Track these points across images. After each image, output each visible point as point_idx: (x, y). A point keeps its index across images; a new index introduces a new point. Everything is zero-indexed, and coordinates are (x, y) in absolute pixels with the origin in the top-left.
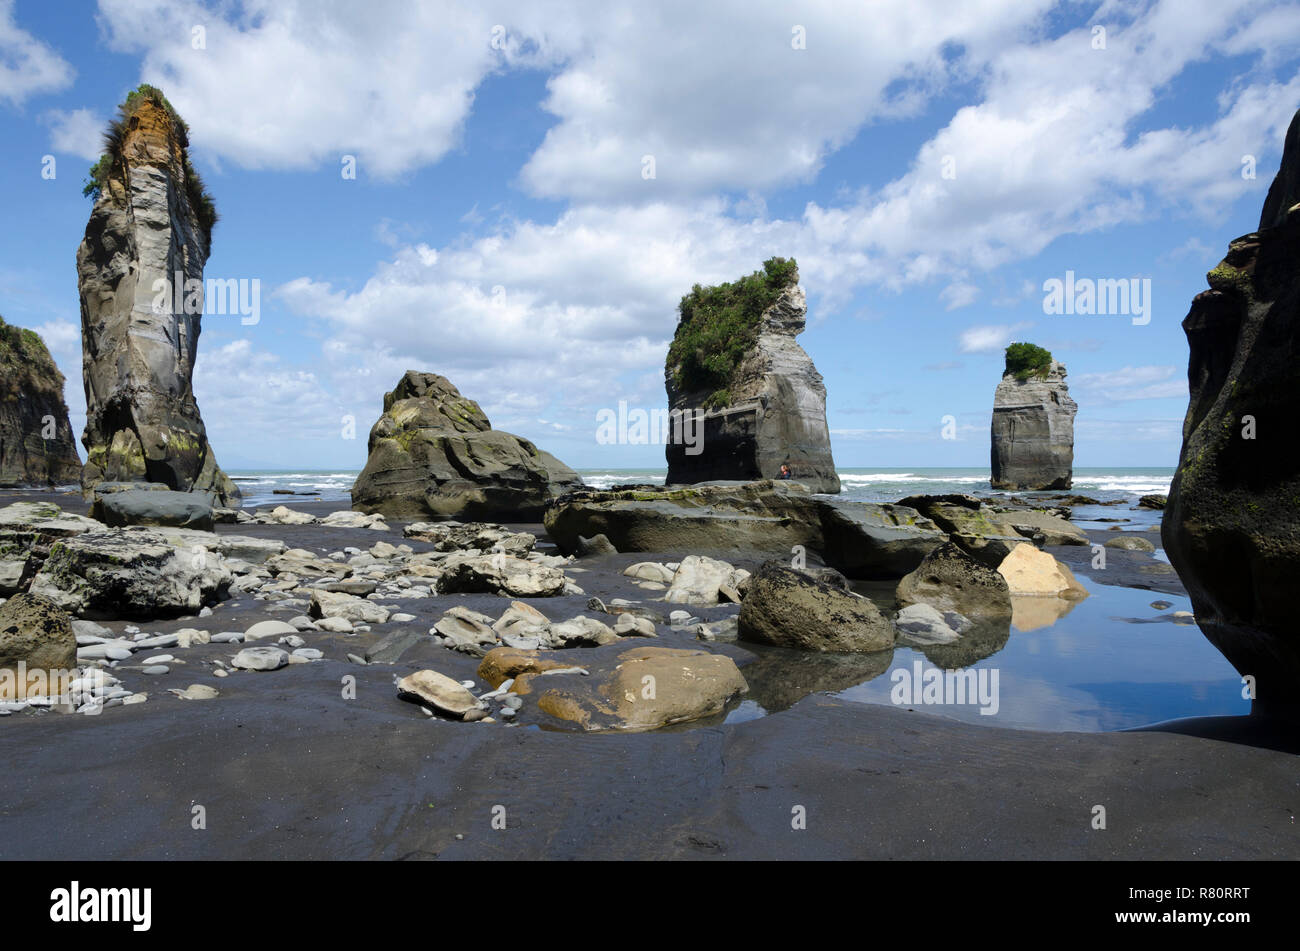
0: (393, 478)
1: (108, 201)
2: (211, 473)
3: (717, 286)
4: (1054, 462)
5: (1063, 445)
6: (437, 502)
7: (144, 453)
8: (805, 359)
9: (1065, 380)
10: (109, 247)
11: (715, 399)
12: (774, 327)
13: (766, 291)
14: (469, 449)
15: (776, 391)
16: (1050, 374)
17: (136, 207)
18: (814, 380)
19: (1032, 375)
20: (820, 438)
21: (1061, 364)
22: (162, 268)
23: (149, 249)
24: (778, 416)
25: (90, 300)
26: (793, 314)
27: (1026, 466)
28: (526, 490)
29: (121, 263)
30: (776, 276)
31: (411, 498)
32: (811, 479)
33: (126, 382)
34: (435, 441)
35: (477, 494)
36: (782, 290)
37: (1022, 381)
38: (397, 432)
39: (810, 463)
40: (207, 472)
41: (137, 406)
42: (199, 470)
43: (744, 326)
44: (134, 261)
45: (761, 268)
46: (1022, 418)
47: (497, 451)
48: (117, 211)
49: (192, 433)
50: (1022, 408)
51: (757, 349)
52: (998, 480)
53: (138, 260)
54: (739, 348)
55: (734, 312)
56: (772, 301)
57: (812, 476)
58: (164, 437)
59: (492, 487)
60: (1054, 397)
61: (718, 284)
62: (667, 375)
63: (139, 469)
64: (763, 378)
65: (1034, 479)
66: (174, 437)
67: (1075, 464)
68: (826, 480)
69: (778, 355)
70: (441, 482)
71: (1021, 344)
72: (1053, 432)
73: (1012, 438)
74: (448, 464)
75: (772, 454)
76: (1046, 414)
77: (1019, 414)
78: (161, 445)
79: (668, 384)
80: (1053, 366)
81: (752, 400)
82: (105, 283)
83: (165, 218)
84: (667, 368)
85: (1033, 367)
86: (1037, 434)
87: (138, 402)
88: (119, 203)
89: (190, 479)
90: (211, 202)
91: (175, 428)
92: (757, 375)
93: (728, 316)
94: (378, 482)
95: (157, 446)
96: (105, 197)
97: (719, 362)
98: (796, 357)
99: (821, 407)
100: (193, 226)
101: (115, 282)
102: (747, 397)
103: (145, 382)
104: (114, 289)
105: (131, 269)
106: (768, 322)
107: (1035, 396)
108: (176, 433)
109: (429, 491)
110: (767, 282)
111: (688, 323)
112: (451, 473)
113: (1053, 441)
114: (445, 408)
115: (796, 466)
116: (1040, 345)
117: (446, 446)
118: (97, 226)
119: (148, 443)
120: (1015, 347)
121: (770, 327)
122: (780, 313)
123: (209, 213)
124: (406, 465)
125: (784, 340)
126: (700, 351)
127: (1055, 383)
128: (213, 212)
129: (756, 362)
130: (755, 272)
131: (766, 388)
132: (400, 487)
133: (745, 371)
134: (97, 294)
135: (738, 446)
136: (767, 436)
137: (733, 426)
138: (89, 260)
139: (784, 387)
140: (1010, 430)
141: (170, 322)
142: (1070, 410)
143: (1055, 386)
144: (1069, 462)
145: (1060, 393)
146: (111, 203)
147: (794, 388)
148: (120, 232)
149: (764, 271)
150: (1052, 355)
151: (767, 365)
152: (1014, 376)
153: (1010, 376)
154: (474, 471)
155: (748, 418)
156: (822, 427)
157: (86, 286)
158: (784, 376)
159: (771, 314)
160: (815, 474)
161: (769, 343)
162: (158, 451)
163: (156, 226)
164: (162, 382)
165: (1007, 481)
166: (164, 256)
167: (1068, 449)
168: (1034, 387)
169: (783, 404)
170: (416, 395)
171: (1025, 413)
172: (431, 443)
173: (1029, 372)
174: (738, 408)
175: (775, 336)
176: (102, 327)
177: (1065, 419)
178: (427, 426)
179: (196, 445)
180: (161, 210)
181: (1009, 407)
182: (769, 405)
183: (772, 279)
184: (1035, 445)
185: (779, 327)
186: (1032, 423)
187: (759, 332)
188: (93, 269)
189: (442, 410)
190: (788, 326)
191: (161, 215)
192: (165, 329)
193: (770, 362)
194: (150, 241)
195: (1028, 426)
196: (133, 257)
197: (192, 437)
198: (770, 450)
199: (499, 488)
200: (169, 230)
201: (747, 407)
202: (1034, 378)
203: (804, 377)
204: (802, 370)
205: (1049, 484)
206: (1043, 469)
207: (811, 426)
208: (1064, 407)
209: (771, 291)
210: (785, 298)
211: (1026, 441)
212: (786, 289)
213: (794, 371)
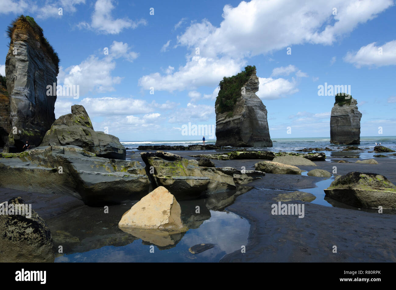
4: (353, 134)
5: (356, 128)
8: (259, 100)
9: (357, 105)
10: (12, 69)
11: (228, 115)
12: (248, 90)
13: (245, 77)
15: (248, 111)
16: (351, 103)
17: (16, 55)
18: (262, 108)
19: (344, 104)
20: (265, 127)
21: (355, 100)
22: (25, 75)
23: (20, 69)
24: (249, 120)
26: (254, 85)
27: (342, 136)
29: (14, 75)
36: (250, 77)
37: (341, 106)
39: (261, 136)
43: (237, 90)
46: (341, 119)
48: (12, 57)
50: (341, 116)
51: (242, 97)
53: (17, 72)
54: (236, 97)
55: (235, 85)
56: (247, 81)
57: (262, 141)
58: (20, 132)
60: (353, 111)
61: (231, 76)
63: (12, 142)
64: (243, 107)
65: (346, 140)
66: (26, 131)
68: (267, 142)
71: (341, 94)
72: (352, 124)
73: (337, 126)
75: (247, 133)
76: (350, 117)
77: (340, 118)
79: (216, 110)
80: (353, 101)
81: (239, 115)
83: (26, 58)
85: (345, 101)
86: (347, 125)
90: (57, 55)
91: (26, 128)
92: (241, 106)
93: (233, 86)
97: (230, 102)
98: (256, 100)
99: (265, 117)
100: (49, 63)
101: (13, 81)
103: (16, 112)
104: (13, 83)
106: (245, 88)
107: (346, 111)
110: (245, 74)
113: (352, 127)
115: (256, 137)
118: (8, 62)
120: (339, 95)
122: (249, 84)
125: (251, 94)
126: (224, 99)
127: (352, 106)
128: (58, 58)
129: (241, 102)
130: (242, 71)
131: (244, 111)
133: (238, 105)
135: (236, 131)
136: (245, 127)
137: (233, 124)
138: (8, 74)
139: (251, 110)
140: (337, 123)
141: (28, 93)
142: (359, 116)
143: (353, 107)
144: (359, 134)
145: (355, 110)
146: (11, 54)
147: (255, 111)
148: (13, 64)
149: (245, 70)
150: (352, 97)
153: (337, 104)
155: (238, 121)
156: (266, 124)
157: (7, 82)
158: (251, 106)
159: (246, 85)
160: (263, 140)
161: (246, 95)
162: (17, 136)
163: (23, 61)
164: (23, 113)
165: (336, 141)
166: (26, 71)
167: (358, 130)
169: (251, 116)
171: (342, 117)
173: (343, 103)
174: (235, 118)
175: (248, 93)
177: (357, 119)
180: (25, 56)
181: (337, 115)
182: (245, 116)
183: (247, 73)
184: (347, 129)
185: (250, 90)
186: (345, 121)
188: (9, 77)
190: (252, 89)
192: (26, 95)
193: (246, 102)
194: (21, 66)
195: (343, 122)
198: (245, 132)
200: (28, 62)
202: (346, 105)
203: (259, 107)
204: (258, 104)
205: (351, 142)
206: (349, 137)
207: (261, 123)
208: (356, 115)
209: (247, 77)
210: (251, 79)
211: (342, 127)
212: (252, 76)
213: (255, 104)
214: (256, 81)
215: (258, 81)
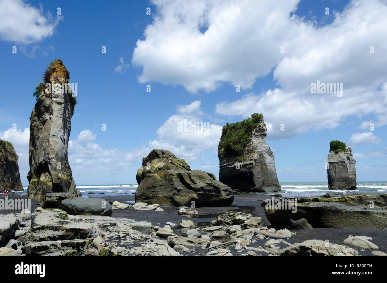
0: (157, 189)
1: (43, 95)
2: (74, 187)
3: (235, 123)
4: (350, 180)
5: (353, 174)
6: (177, 198)
7: (52, 181)
8: (267, 146)
9: (351, 152)
10: (43, 111)
11: (237, 159)
12: (256, 136)
13: (253, 124)
14: (190, 177)
15: (259, 157)
16: (346, 151)
17: (54, 97)
18: (270, 154)
19: (340, 151)
20: (274, 172)
21: (350, 147)
22: (61, 117)
23: (57, 111)
24: (260, 166)
25: (35, 129)
26: (263, 131)
27: (341, 182)
28: (213, 193)
29: (47, 116)
30: (256, 119)
31: (165, 197)
32: (272, 187)
33: (47, 156)
34: (175, 174)
35: (195, 195)
36: (258, 123)
37: (337, 153)
38: (156, 171)
39: (270, 181)
40: (72, 187)
41: (50, 164)
42: (70, 187)
43: (246, 135)
44: (52, 115)
45: (250, 117)
47: (201, 178)
48: (46, 99)
49: (68, 173)
50: (337, 162)
51: (251, 143)
52: (331, 186)
53: (53, 114)
54: (245, 142)
55: (242, 131)
56: (256, 127)
57: (272, 186)
58: (60, 175)
59: (201, 192)
60: (348, 158)
61: (235, 122)
62: (219, 152)
63: (50, 187)
64: (254, 152)
65: (344, 186)
66: (63, 175)
67: (357, 181)
68: (276, 187)
69: (258, 145)
70: (179, 191)
71: (335, 141)
72: (349, 170)
73: (335, 172)
74: (181, 183)
75: (259, 178)
76: (346, 164)
77: (337, 164)
78: (59, 178)
79: (219, 155)
80: (347, 148)
81: (251, 160)
82: (40, 123)
83: (62, 101)
84: (218, 150)
85: (340, 148)
86: (344, 171)
87: (51, 163)
88: (47, 96)
89: (67, 190)
91: (63, 172)
92: (252, 151)
93: (240, 132)
94: (150, 191)
95: (57, 178)
96: (42, 95)
97: (238, 147)
98: (264, 145)
99: (273, 162)
100: (69, 105)
101: (44, 122)
102: (249, 159)
103: (54, 156)
104: (44, 125)
105: (50, 118)
106: (254, 134)
107: (341, 158)
108: (63, 173)
109: (174, 194)
110: (253, 121)
111: (225, 135)
112: (182, 187)
113: (349, 173)
114: (173, 162)
115: (266, 182)
116: (341, 141)
117: (180, 176)
118: (39, 104)
119: (54, 177)
120: (333, 142)
121: (255, 136)
122: (258, 131)
123: (74, 101)
124: (162, 184)
125: (260, 140)
126: (231, 144)
127: (348, 154)
128: (75, 100)
129: (251, 147)
130: (248, 118)
131: (256, 156)
132: (161, 193)
133: (247, 150)
134: (37, 127)
135: (247, 176)
136: (257, 171)
137: (244, 168)
138: (36, 115)
139: (261, 155)
140: (334, 170)
141: (63, 135)
142: (354, 163)
143: (348, 155)
144: (355, 180)
145: (350, 157)
146: (44, 96)
147: (264, 156)
148: (47, 106)
149: (251, 118)
150: (346, 144)
151: (255, 148)
152: (334, 151)
153: (332, 152)
154: (193, 186)
155: (250, 166)
156: (274, 169)
157: (34, 124)
158: (260, 152)
159: (255, 131)
160: (273, 185)
161: (255, 141)
162: (58, 180)
163: (59, 103)
164: (59, 156)
165: (335, 187)
166: (62, 113)
167: (355, 176)
168: (341, 155)
169: (261, 161)
170: (159, 158)
171: (339, 164)
172: (173, 175)
173: (339, 150)
174: (246, 163)
175: (257, 139)
176: (38, 138)
177: (353, 166)
178: (170, 169)
179: (69, 178)
180: (62, 98)
181: (333, 162)
182: (257, 161)
183: (255, 120)
184: (343, 175)
185: (258, 136)
186: (342, 167)
187: (252, 137)
188: (36, 118)
189: (172, 163)
190: (261, 135)
191: (61, 100)
192: (61, 137)
193: (256, 147)
194: (57, 108)
195: (340, 168)
196: (51, 113)
197: (68, 175)
198: (258, 177)
199: (203, 193)
200: (64, 105)
201: (249, 162)
202: (341, 152)
203: (267, 152)
204: (266, 150)
205: (350, 188)
206: (347, 183)
207: (270, 168)
208: (352, 162)
209: (255, 124)
210: (260, 126)
211: (340, 173)
212: (260, 123)
213: (264, 150)
214: (264, 128)
215: (266, 128)
